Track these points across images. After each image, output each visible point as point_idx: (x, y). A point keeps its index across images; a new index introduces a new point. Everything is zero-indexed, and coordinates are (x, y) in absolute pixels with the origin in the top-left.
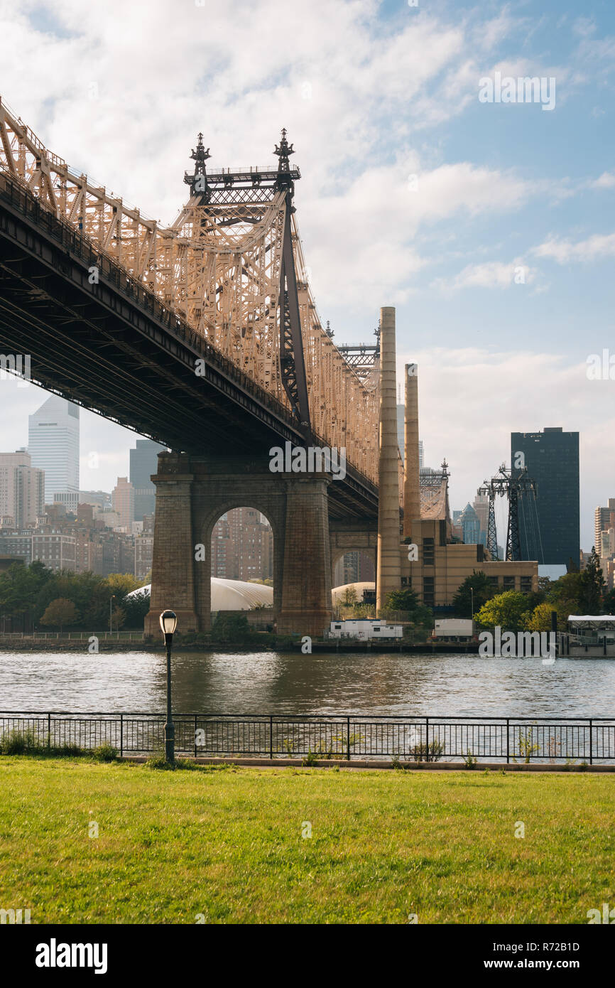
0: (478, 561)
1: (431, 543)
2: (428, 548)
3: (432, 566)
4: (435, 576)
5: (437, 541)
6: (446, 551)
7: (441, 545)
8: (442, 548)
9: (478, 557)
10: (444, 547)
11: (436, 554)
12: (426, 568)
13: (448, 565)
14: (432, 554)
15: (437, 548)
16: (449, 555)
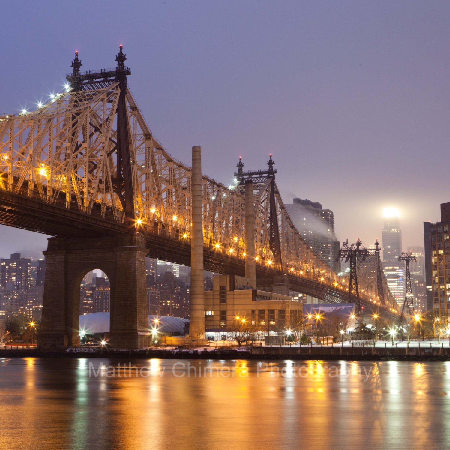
0: (253, 300)
1: (225, 290)
2: (223, 293)
3: (225, 304)
4: (227, 310)
5: (228, 288)
6: (234, 295)
7: (230, 291)
8: (232, 292)
9: (253, 298)
10: (233, 292)
11: (228, 297)
12: (222, 305)
13: (236, 303)
14: (225, 297)
15: (228, 293)
16: (235, 296)
